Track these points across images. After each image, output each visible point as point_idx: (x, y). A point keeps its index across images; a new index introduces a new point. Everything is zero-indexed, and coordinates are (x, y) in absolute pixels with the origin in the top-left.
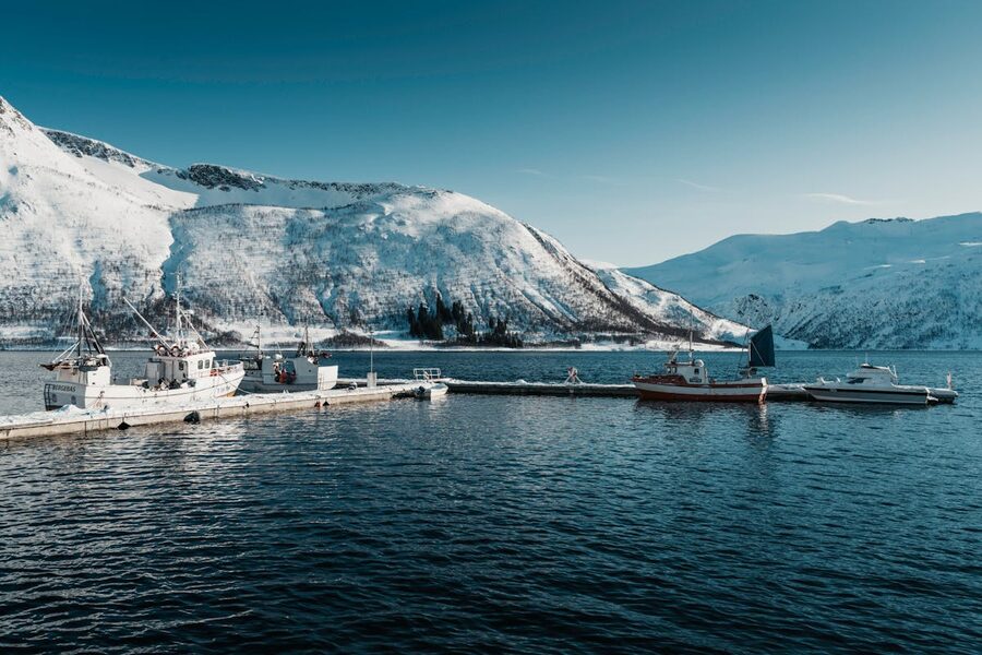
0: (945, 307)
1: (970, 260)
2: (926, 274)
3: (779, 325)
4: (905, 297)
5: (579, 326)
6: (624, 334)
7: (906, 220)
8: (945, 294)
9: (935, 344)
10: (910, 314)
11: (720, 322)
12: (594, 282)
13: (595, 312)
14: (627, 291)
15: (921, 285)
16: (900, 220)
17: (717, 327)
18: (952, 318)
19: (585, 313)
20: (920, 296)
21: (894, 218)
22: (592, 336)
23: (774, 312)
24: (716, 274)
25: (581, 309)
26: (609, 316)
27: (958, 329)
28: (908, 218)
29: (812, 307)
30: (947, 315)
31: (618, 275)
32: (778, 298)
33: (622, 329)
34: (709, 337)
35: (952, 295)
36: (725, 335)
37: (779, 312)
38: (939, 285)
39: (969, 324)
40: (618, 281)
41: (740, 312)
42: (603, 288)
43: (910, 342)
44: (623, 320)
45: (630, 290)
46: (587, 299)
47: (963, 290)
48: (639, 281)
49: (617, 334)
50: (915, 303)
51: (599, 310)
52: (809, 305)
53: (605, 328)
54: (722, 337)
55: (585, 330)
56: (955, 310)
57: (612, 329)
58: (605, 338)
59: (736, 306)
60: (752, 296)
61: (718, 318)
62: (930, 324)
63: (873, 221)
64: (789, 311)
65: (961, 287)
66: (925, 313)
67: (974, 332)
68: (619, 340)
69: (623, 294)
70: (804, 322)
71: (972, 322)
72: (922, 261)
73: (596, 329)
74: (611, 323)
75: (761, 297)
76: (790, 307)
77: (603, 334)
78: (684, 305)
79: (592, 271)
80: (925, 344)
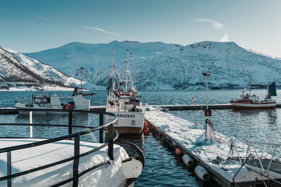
0: (152, 74)
1: (159, 58)
2: (146, 62)
3: (93, 80)
4: (139, 71)
5: (6, 79)
6: (31, 83)
7: (138, 42)
8: (152, 70)
9: (149, 88)
10: (141, 77)
11: (70, 78)
12: (12, 59)
13: (14, 73)
14: (27, 63)
15: (144, 66)
16: (136, 42)
17: (69, 80)
18: (154, 78)
19: (9, 73)
20: (144, 70)
21: (134, 41)
22: (14, 84)
23: (90, 75)
24: (65, 58)
25: (7, 71)
26: (22, 75)
27: (156, 82)
28: (139, 42)
29: (106, 73)
30: (153, 77)
31: (21, 56)
32: (92, 69)
33: (30, 81)
34: (66, 85)
35: (154, 70)
36: (73, 84)
37: (92, 75)
38: (150, 67)
39: (159, 81)
40: (22, 59)
41: (76, 75)
42: (16, 62)
43: (141, 87)
44: (28, 77)
45: (28, 63)
46: (10, 66)
47: (158, 69)
48: (33, 59)
49: (27, 83)
50: (142, 73)
51: (17, 72)
52: (104, 72)
53: (20, 80)
54: (72, 85)
55: (10, 81)
56: (155, 76)
57: (24, 80)
58: (21, 85)
59: (75, 72)
60: (81, 68)
61: (70, 76)
62: (147, 81)
63: (126, 42)
64: (96, 74)
65: (157, 68)
66: (146, 76)
67: (161, 83)
68: (29, 86)
69: (25, 65)
70: (103, 79)
71: (160, 80)
72: (144, 58)
73: (16, 81)
74: (23, 78)
75: (85, 68)
76: (97, 73)
77: (20, 83)
78: (54, 71)
79: (10, 54)
80: (146, 88)
